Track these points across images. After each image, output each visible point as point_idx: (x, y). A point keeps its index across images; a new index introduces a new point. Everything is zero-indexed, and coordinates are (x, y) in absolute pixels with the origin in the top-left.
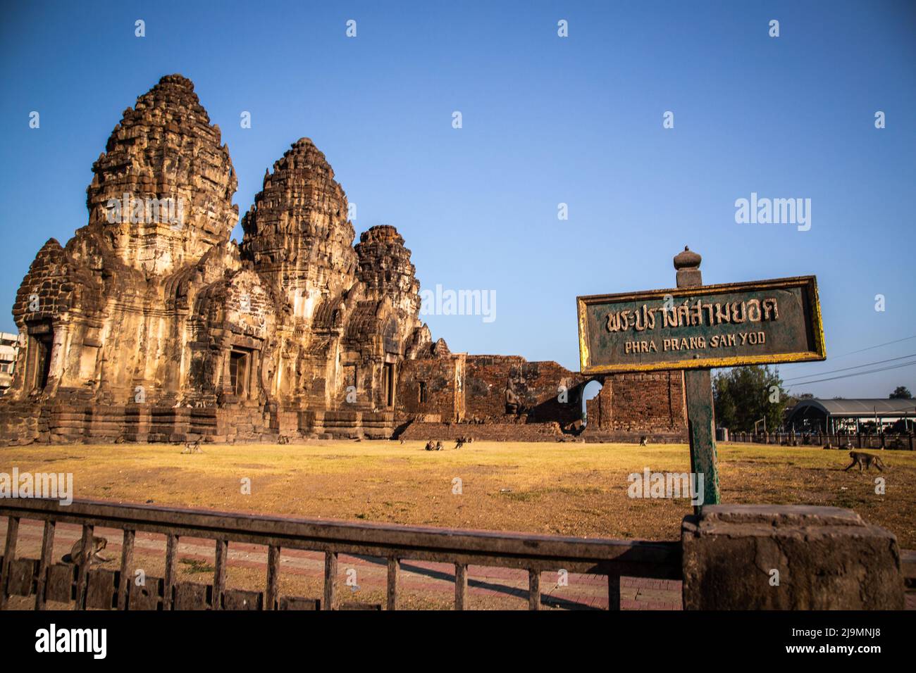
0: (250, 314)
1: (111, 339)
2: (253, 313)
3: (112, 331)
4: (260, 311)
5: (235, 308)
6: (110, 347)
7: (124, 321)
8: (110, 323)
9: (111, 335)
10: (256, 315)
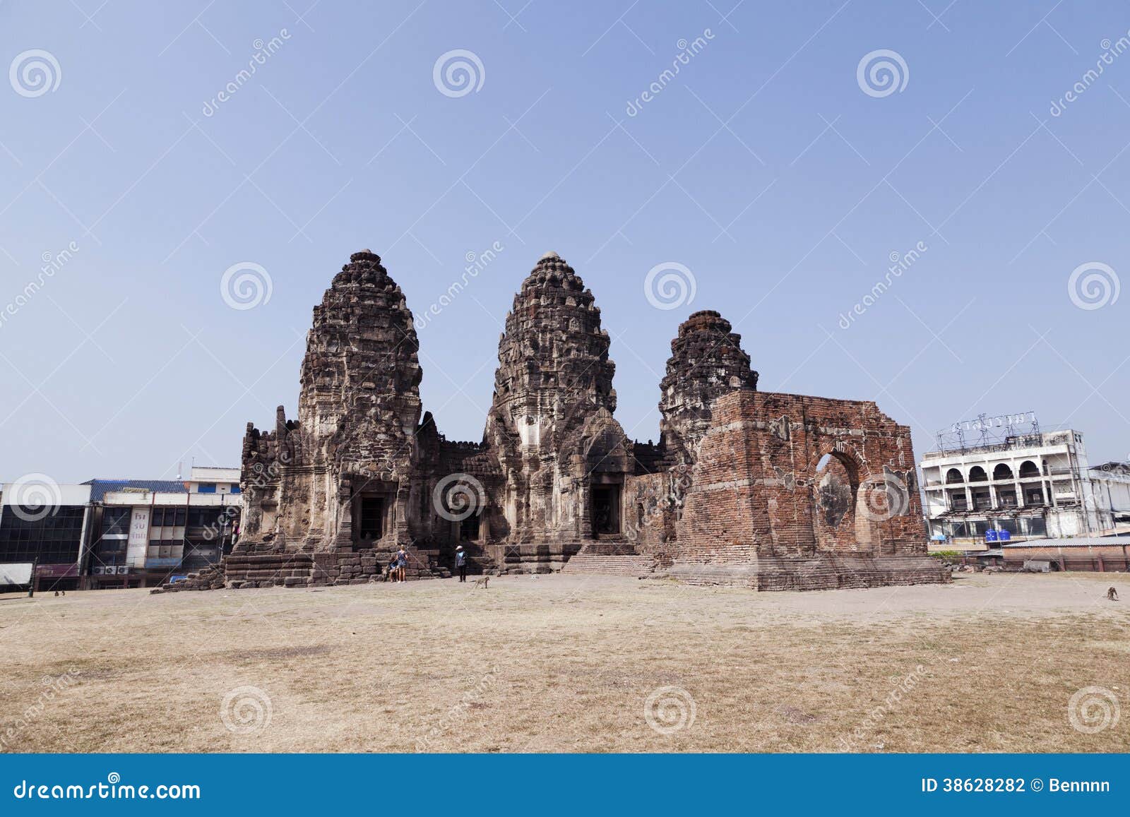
0: (373, 461)
1: (284, 498)
2: (377, 459)
3: (284, 492)
4: (386, 457)
5: (354, 458)
6: (284, 504)
7: (296, 481)
8: (283, 485)
9: (284, 494)
10: (382, 461)
